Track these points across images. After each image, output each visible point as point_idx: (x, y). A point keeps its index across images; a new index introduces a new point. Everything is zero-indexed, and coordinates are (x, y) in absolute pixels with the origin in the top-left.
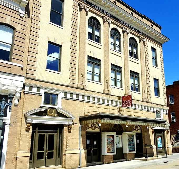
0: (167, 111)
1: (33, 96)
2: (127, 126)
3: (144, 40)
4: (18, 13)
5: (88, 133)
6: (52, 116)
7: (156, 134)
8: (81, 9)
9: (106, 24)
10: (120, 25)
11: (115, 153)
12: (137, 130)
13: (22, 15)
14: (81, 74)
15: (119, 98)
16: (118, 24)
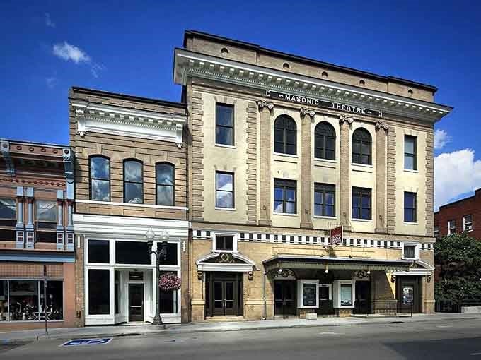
0: (432, 245)
1: (203, 242)
2: (327, 272)
3: (387, 127)
4: (174, 144)
5: (276, 281)
6: (227, 262)
7: (400, 282)
8: (260, 109)
9: (307, 119)
10: (333, 113)
11: (317, 306)
12: (361, 276)
13: (179, 146)
14: (264, 206)
15: (326, 232)
16: (330, 112)
